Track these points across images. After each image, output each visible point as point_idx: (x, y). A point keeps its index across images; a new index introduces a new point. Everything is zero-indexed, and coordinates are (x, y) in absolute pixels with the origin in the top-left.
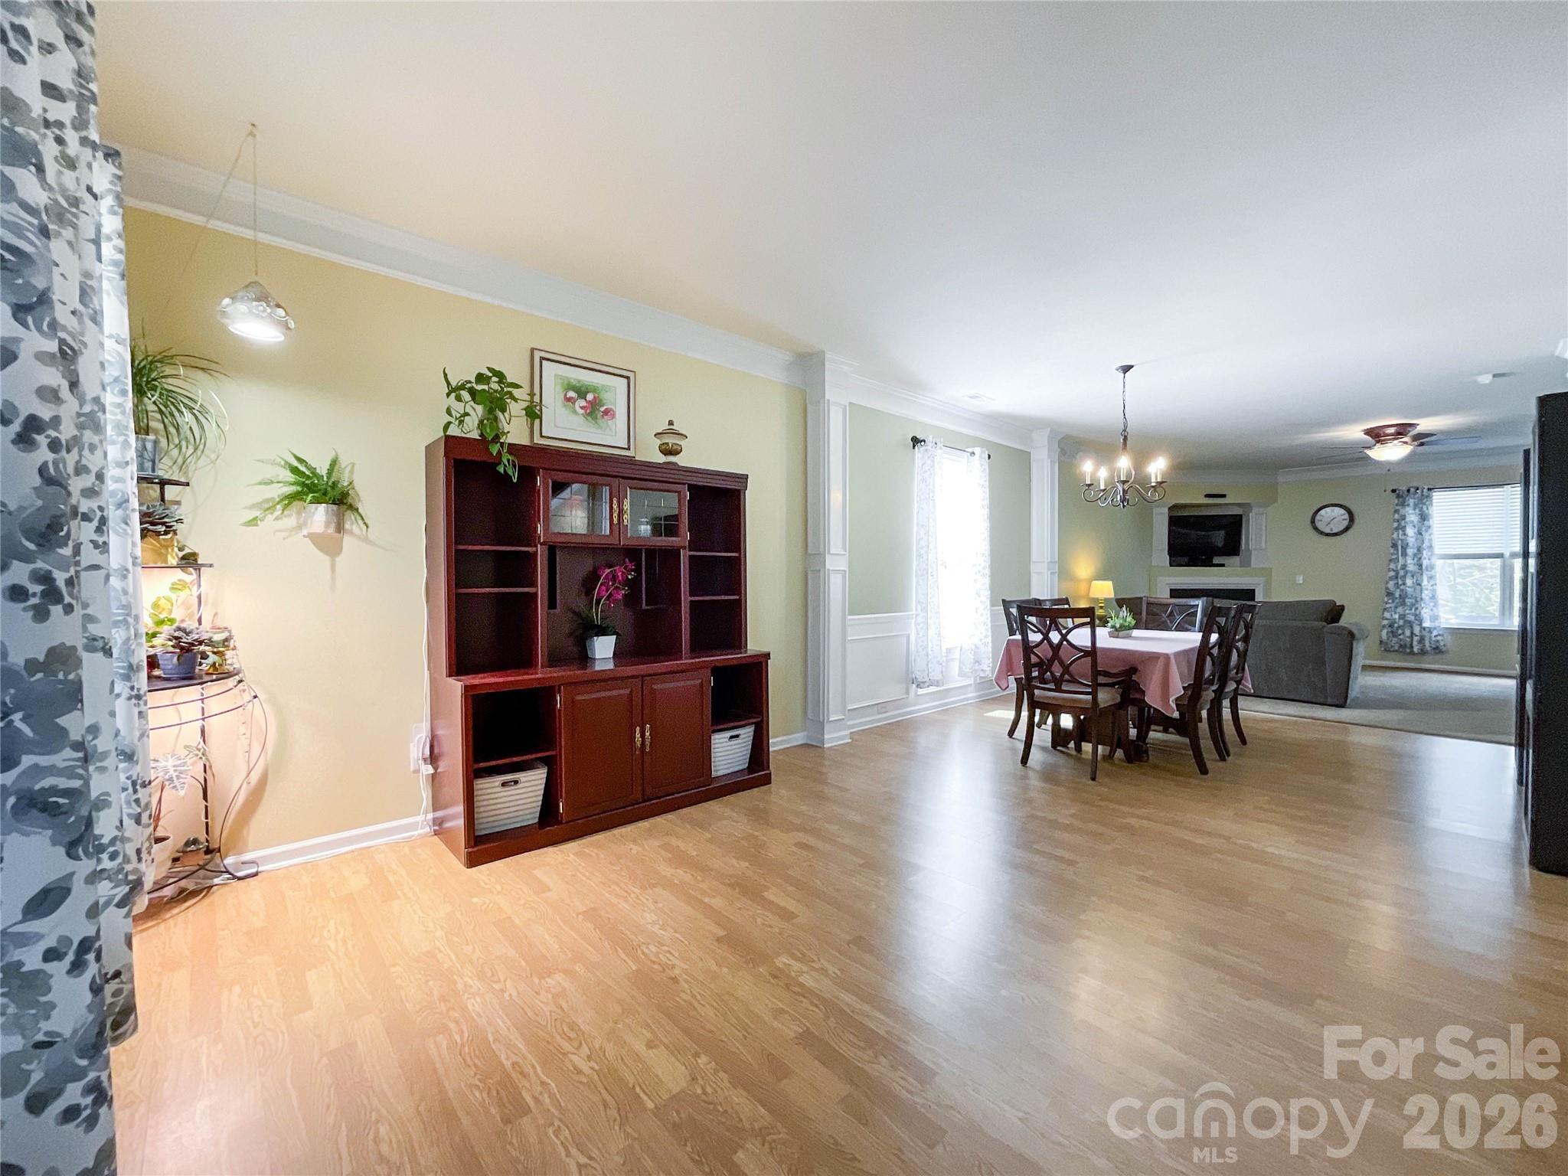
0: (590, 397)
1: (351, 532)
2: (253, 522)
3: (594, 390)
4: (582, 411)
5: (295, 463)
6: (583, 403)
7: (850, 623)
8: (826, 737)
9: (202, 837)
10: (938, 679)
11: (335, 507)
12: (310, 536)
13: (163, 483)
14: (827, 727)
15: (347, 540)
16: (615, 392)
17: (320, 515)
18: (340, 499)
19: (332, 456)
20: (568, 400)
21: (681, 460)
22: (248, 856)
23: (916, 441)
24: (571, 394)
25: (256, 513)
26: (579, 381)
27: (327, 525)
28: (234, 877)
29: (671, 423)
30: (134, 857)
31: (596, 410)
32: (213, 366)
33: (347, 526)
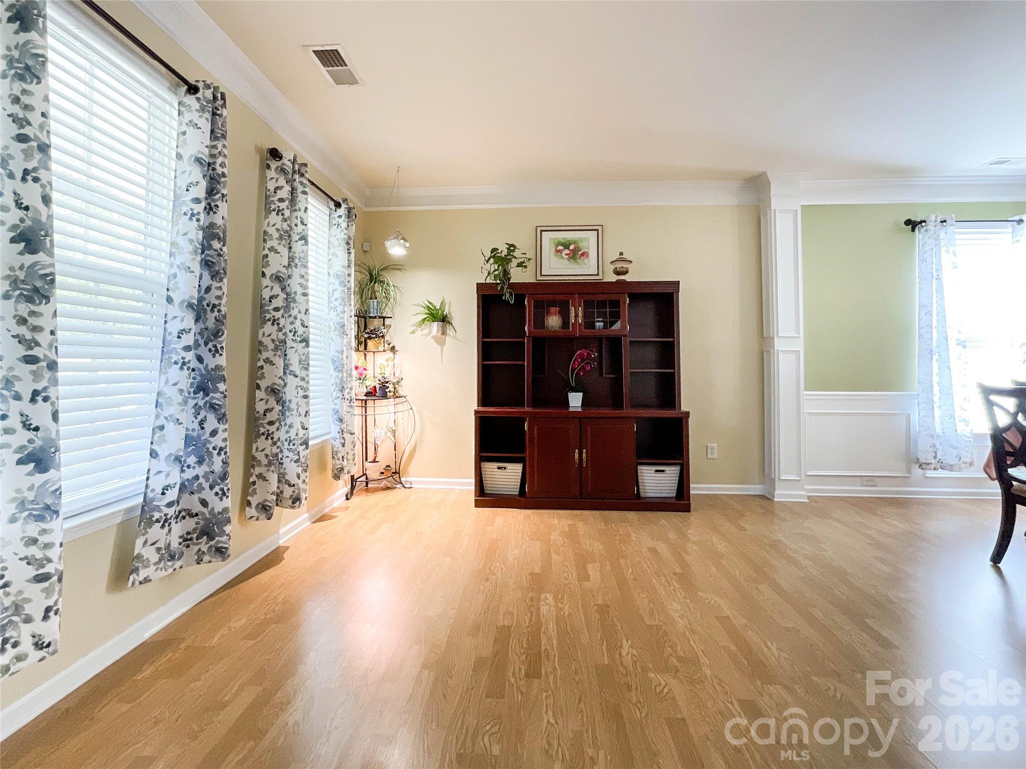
0: (572, 247)
1: (449, 335)
2: (413, 332)
3: (574, 242)
4: (567, 257)
5: (429, 305)
6: (567, 251)
7: (805, 397)
8: (776, 492)
9: (393, 466)
10: (952, 463)
11: (441, 323)
12: (433, 337)
13: (384, 318)
14: (778, 484)
15: (448, 338)
16: (589, 241)
17: (435, 326)
18: (444, 320)
19: (441, 300)
20: (557, 251)
21: (627, 278)
22: (410, 479)
23: (912, 224)
24: (560, 248)
25: (414, 328)
26: (564, 239)
27: (438, 331)
28: (404, 486)
29: (621, 254)
30: (341, 459)
31: (575, 253)
32: (403, 267)
33: (448, 332)
